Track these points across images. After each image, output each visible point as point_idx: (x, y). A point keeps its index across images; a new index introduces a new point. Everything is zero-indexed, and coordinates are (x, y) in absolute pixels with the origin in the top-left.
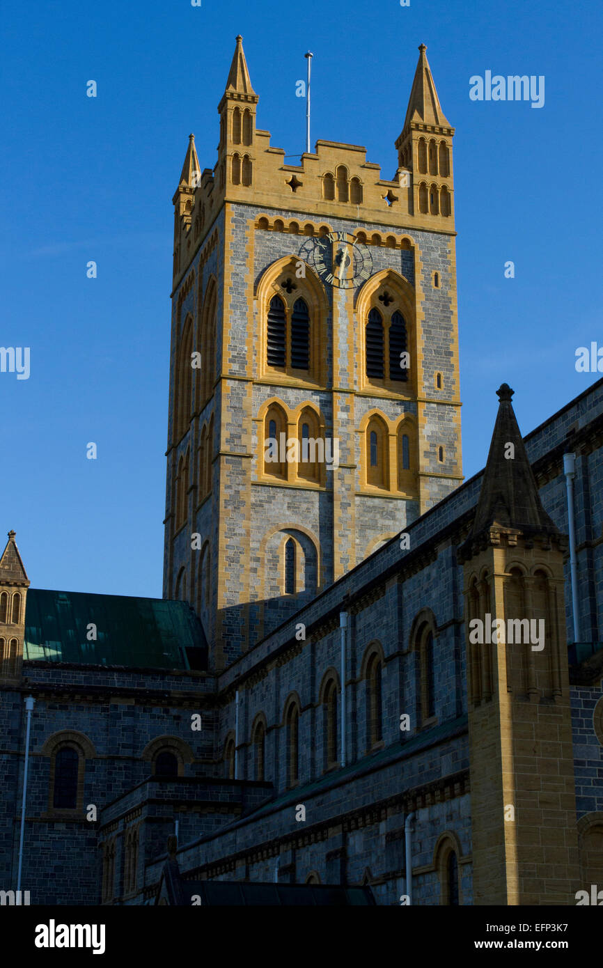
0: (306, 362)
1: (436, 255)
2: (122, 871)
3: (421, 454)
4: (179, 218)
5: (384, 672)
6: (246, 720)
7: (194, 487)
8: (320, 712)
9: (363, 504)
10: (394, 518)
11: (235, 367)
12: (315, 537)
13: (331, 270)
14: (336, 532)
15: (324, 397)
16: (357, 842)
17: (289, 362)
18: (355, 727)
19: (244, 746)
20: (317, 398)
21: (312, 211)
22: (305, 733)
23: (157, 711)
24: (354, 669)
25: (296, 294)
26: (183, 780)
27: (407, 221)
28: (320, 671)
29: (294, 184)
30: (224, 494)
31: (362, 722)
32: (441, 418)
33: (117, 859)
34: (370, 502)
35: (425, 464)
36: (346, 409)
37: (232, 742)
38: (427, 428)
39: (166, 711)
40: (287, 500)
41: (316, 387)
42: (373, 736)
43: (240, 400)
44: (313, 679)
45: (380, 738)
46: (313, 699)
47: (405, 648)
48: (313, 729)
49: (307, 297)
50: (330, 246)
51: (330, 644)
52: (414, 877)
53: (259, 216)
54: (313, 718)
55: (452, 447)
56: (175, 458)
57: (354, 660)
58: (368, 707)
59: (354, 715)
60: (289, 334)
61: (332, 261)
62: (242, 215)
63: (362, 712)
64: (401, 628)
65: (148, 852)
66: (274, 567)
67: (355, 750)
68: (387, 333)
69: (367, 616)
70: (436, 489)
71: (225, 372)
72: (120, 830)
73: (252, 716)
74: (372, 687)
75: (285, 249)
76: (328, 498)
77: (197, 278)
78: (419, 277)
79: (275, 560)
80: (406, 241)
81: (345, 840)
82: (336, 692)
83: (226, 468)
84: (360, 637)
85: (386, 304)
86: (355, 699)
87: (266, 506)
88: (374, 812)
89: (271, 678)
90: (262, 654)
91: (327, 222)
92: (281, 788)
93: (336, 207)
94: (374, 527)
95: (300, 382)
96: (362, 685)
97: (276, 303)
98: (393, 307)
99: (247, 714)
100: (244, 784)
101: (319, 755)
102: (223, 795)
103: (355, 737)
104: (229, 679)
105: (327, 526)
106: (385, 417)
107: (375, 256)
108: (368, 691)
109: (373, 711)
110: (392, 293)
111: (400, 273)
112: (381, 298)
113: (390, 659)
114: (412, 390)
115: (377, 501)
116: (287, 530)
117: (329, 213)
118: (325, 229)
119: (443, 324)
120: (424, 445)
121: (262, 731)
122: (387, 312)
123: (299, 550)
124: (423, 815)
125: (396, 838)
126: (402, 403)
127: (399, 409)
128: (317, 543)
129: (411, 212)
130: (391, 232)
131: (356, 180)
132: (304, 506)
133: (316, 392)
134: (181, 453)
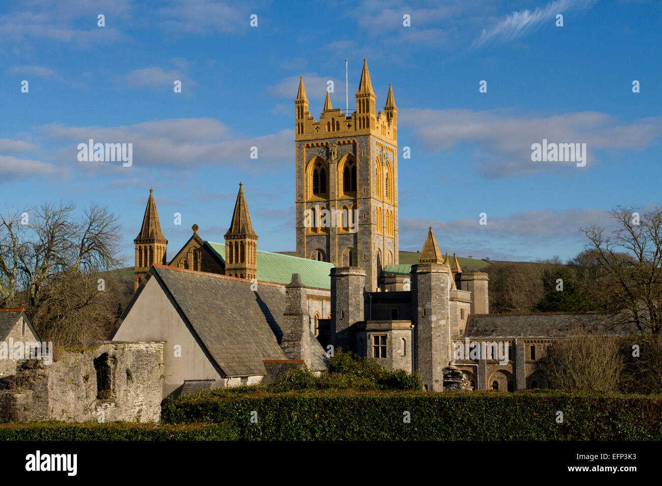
0: (325, 190)
1: (363, 144)
9: (340, 237)
10: (350, 241)
11: (300, 198)
12: (325, 250)
13: (328, 158)
14: (331, 248)
15: (328, 203)
17: (320, 191)
20: (325, 204)
21: (322, 138)
25: (321, 167)
27: (354, 133)
29: (317, 129)
32: (364, 203)
34: (342, 236)
35: (359, 221)
36: (334, 206)
38: (359, 208)
40: (318, 239)
41: (325, 200)
43: (301, 209)
49: (324, 168)
50: (328, 149)
53: (306, 144)
55: (368, 213)
60: (319, 181)
61: (329, 154)
62: (300, 145)
68: (351, 174)
70: (363, 229)
75: (315, 153)
76: (328, 237)
78: (358, 153)
80: (354, 141)
83: (298, 232)
85: (350, 164)
87: (310, 242)
91: (327, 141)
93: (332, 134)
94: (343, 244)
95: (321, 199)
97: (315, 171)
98: (352, 165)
105: (328, 247)
107: (344, 149)
110: (352, 160)
111: (352, 153)
112: (349, 162)
114: (355, 196)
115: (344, 235)
116: (317, 249)
117: (328, 137)
118: (327, 143)
119: (366, 169)
120: (359, 214)
122: (350, 167)
123: (321, 255)
126: (352, 200)
127: (352, 202)
128: (326, 253)
129: (356, 129)
130: (349, 139)
131: (337, 122)
132: (322, 241)
133: (325, 202)
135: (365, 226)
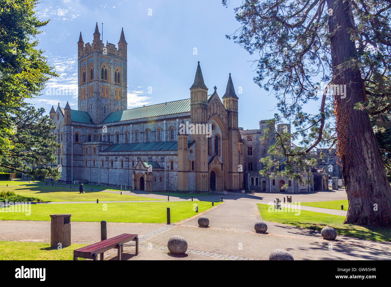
0: (107, 79)
1: (125, 64)
2: (91, 151)
3: (122, 95)
9: (115, 101)
10: (118, 104)
11: (98, 79)
12: (108, 106)
15: (109, 85)
16: (154, 157)
17: (104, 78)
19: (104, 136)
22: (120, 137)
25: (105, 68)
32: (125, 89)
36: (113, 87)
37: (100, 134)
38: (123, 91)
40: (105, 100)
43: (98, 84)
44: (123, 131)
51: (128, 127)
52: (166, 162)
54: (123, 136)
56: (80, 88)
64: (143, 129)
65: (99, 150)
68: (117, 75)
69: (137, 126)
70: (124, 100)
71: (96, 80)
72: (89, 146)
76: (110, 100)
78: (122, 67)
81: (151, 157)
83: (97, 95)
85: (117, 71)
87: (102, 101)
88: (158, 155)
89: (112, 129)
90: (109, 124)
102: (107, 143)
103: (133, 140)
104: (100, 126)
105: (110, 104)
106: (117, 88)
107: (116, 63)
110: (118, 69)
113: (141, 133)
114: (121, 84)
116: (105, 104)
120: (122, 93)
121: (108, 134)
123: (106, 107)
124: (168, 157)
125: (163, 158)
127: (119, 87)
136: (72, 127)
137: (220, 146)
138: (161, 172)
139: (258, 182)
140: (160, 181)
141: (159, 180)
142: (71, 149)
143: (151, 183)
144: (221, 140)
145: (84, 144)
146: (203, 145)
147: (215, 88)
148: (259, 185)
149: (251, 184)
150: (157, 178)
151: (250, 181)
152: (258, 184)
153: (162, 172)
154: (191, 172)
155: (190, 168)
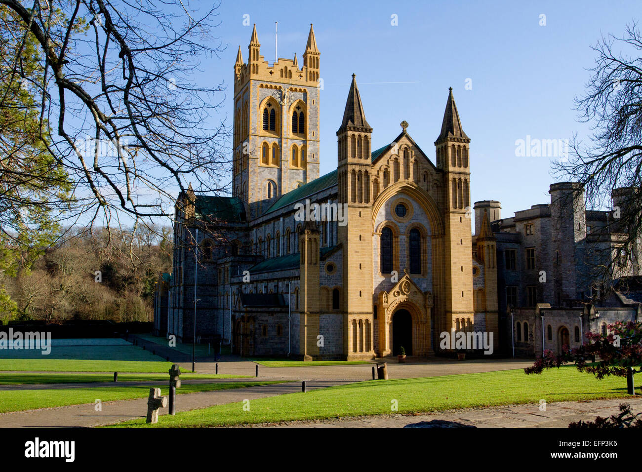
0: (274, 128)
1: (314, 94)
2: (224, 277)
3: (308, 156)
4: (236, 75)
5: (291, 235)
6: (256, 237)
7: (241, 164)
8: (275, 240)
9: (290, 171)
10: (299, 176)
11: (253, 131)
12: (276, 181)
13: (282, 100)
14: (282, 180)
15: (279, 140)
16: (280, 284)
17: (269, 128)
18: (284, 247)
19: (256, 244)
20: (277, 140)
21: (277, 81)
22: (272, 245)
23: (232, 232)
24: (284, 232)
25: (272, 107)
26: (239, 256)
27: (305, 84)
28: (276, 230)
29: (271, 73)
30: (250, 170)
31: (285, 246)
32: (314, 145)
33: (222, 273)
34: (292, 171)
35: (309, 159)
36: (286, 143)
37: (253, 242)
38: (310, 149)
39: (235, 232)
40: (268, 171)
41: (277, 137)
42: (288, 250)
43: (255, 142)
44: (274, 232)
45: (289, 251)
46: (274, 237)
47: (296, 231)
48: (274, 244)
49: (274, 108)
50: (282, 92)
51: (278, 224)
52: (291, 294)
53: (260, 84)
54: (274, 242)
55: (317, 154)
56: (235, 152)
57: (284, 230)
58: (287, 243)
59: (284, 244)
60: (269, 120)
61: (282, 97)
62: (255, 84)
63: (286, 244)
64: (295, 226)
65: (231, 274)
66: (265, 191)
67: (284, 253)
68: (298, 119)
69: (287, 220)
70: (312, 167)
71: (250, 133)
72: (223, 266)
73: (258, 236)
74: (288, 237)
75: (268, 94)
76: (280, 170)
77: (242, 98)
78: (308, 101)
79: (265, 189)
80: (305, 90)
81: (278, 283)
82: (280, 237)
83: (251, 162)
84: (285, 225)
85: (298, 110)
86: (284, 240)
87: (262, 173)
88: (284, 279)
89: (263, 228)
90: (260, 221)
91: (281, 85)
92: (266, 258)
93: (284, 80)
94: (293, 178)
95: (272, 135)
96: (286, 237)
97: (266, 110)
98: (301, 110)
99: (257, 235)
100: (256, 257)
101: (275, 251)
102: (250, 259)
103: (284, 249)
104: (252, 224)
105: (280, 179)
106: (297, 145)
107: (295, 95)
108: (287, 239)
109: (288, 244)
110: (300, 106)
111: (303, 100)
112: (297, 108)
113: (292, 233)
114: (305, 137)
115: (294, 171)
116: (268, 180)
117: (282, 82)
118: (280, 87)
119: (315, 116)
120: (308, 153)
121: (261, 241)
122: (299, 112)
123: (272, 185)
124: (293, 282)
125: (287, 285)
126: (302, 141)
127: (302, 143)
128: (277, 184)
129: (307, 81)
130: (300, 87)
131: (290, 71)
132: (273, 173)
133: (277, 138)
134: (237, 151)
135: (314, 164)
136: (197, 231)
137: (425, 251)
138: (279, 315)
139: (529, 333)
140: (279, 333)
141: (274, 333)
142: (193, 274)
143: (249, 338)
144: (428, 238)
145: (220, 261)
146: (356, 252)
147: (404, 124)
148: (529, 340)
149: (516, 339)
150: (269, 328)
151: (514, 331)
152: (529, 337)
153: (284, 315)
154: (327, 313)
155: (328, 305)
